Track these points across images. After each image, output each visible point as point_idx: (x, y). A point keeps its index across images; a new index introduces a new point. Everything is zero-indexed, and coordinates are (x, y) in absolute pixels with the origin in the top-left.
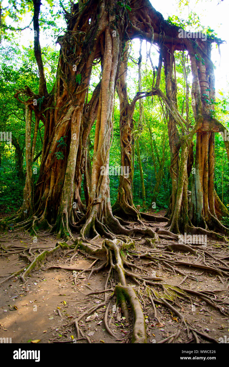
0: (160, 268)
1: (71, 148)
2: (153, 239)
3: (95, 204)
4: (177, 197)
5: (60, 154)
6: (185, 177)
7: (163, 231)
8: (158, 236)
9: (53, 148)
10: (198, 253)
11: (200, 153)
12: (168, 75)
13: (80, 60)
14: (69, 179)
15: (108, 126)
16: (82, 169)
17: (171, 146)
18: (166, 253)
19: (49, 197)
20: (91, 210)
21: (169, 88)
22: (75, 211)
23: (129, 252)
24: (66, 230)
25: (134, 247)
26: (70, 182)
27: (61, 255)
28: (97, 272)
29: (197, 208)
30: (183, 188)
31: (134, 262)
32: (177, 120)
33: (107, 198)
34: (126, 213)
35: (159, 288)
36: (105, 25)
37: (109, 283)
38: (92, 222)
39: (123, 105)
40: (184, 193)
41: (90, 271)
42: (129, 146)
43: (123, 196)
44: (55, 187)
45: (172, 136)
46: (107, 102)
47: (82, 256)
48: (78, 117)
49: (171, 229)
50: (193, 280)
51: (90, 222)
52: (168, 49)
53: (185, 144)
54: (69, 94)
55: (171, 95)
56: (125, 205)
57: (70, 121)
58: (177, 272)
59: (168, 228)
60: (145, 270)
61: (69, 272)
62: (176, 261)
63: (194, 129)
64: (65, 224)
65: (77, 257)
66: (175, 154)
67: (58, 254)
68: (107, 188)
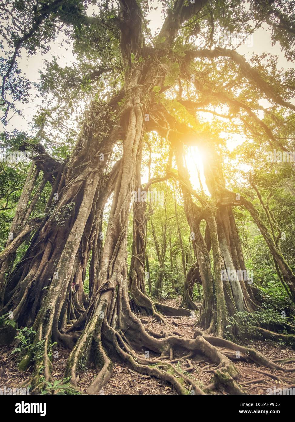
3: (104, 291)
14: (70, 250)
15: (129, 188)
16: (91, 243)
20: (97, 302)
22: (71, 305)
26: (70, 255)
33: (124, 280)
36: (130, 106)
42: (142, 225)
43: (135, 281)
44: (47, 266)
45: (190, 210)
48: (95, 179)
54: (88, 154)
56: (137, 294)
57: (85, 182)
68: (125, 265)
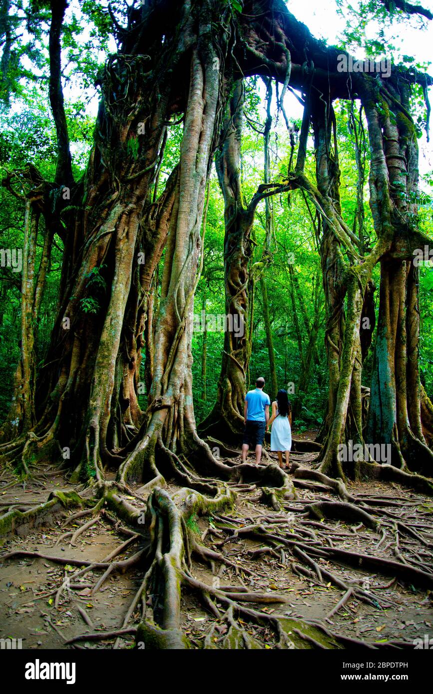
0: (285, 563)
1: (113, 290)
2: (280, 489)
3: (158, 409)
4: (338, 397)
5: (91, 302)
6: (355, 353)
7: (306, 472)
8: (292, 484)
9: (77, 290)
10: (382, 525)
11: (388, 303)
12: (320, 148)
13: (138, 109)
14: (106, 353)
15: (191, 243)
16: (140, 336)
17: (327, 290)
18: (304, 524)
19: (67, 393)
20: (148, 422)
21: (323, 174)
22: (122, 425)
23: (215, 520)
24: (92, 464)
25: (230, 508)
26: (108, 361)
27: (59, 522)
28: (124, 571)
29: (382, 423)
30: (350, 377)
31: (222, 545)
32: (339, 236)
33: (186, 396)
34: (235, 431)
35: (267, 632)
36: (189, 43)
37: (139, 606)
38: (148, 448)
39: (232, 210)
40: (353, 390)
41: (106, 567)
42: (242, 294)
43: (227, 395)
44: (79, 373)
45: (330, 268)
46: (191, 195)
47: (109, 527)
48: (131, 227)
49: (323, 467)
50: (365, 602)
51: (144, 447)
52: (321, 94)
53: (356, 284)
54: (113, 179)
55: (327, 186)
56: (231, 416)
57: (115, 234)
58: (327, 578)
59: (317, 465)
60: (244, 571)
61: (56, 570)
62: (328, 547)
63: (374, 252)
64: (92, 449)
65: (94, 527)
66: (334, 306)
67: (50, 518)
68: (187, 375)
